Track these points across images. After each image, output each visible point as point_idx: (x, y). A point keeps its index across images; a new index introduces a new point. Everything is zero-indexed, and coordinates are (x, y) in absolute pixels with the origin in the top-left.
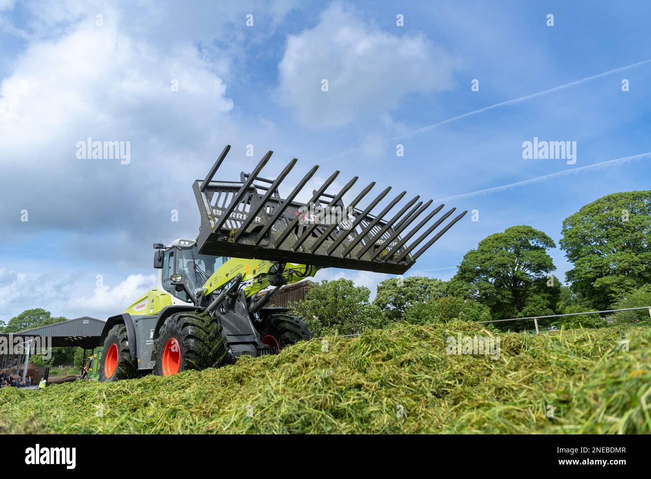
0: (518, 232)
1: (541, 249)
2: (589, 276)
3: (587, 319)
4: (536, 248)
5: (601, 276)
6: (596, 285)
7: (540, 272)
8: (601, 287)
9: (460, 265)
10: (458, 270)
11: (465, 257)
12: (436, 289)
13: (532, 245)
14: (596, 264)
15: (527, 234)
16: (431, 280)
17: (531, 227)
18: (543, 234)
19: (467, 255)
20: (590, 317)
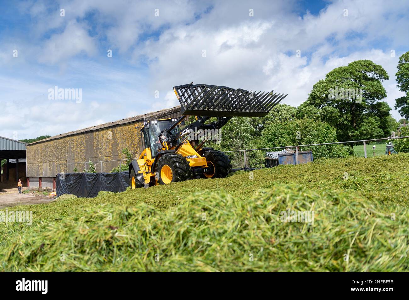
0: (361, 65)
1: (376, 80)
4: (372, 79)
7: (374, 99)
9: (310, 93)
10: (308, 97)
11: (315, 86)
12: (287, 113)
13: (369, 77)
15: (368, 67)
16: (282, 105)
17: (371, 61)
18: (381, 67)
19: (316, 84)
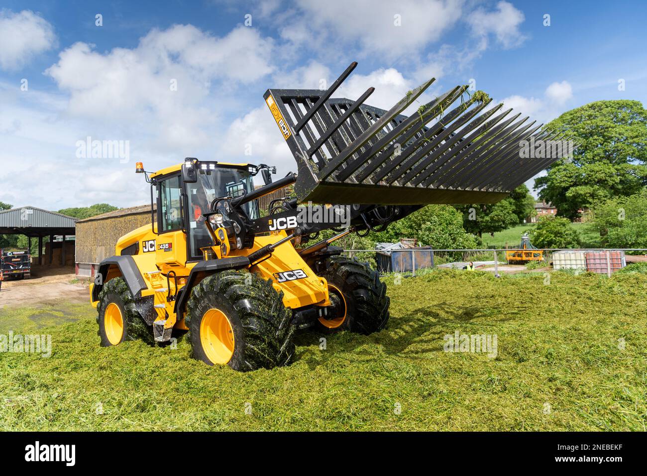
2: (563, 185)
3: (559, 228)
5: (575, 185)
6: (569, 194)
8: (574, 196)
14: (572, 173)
20: (562, 226)
